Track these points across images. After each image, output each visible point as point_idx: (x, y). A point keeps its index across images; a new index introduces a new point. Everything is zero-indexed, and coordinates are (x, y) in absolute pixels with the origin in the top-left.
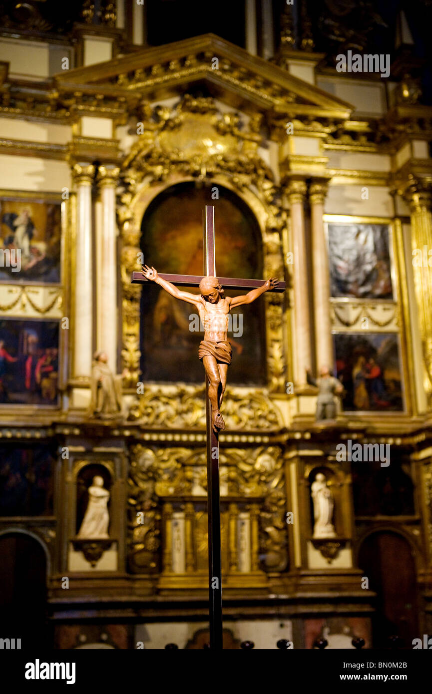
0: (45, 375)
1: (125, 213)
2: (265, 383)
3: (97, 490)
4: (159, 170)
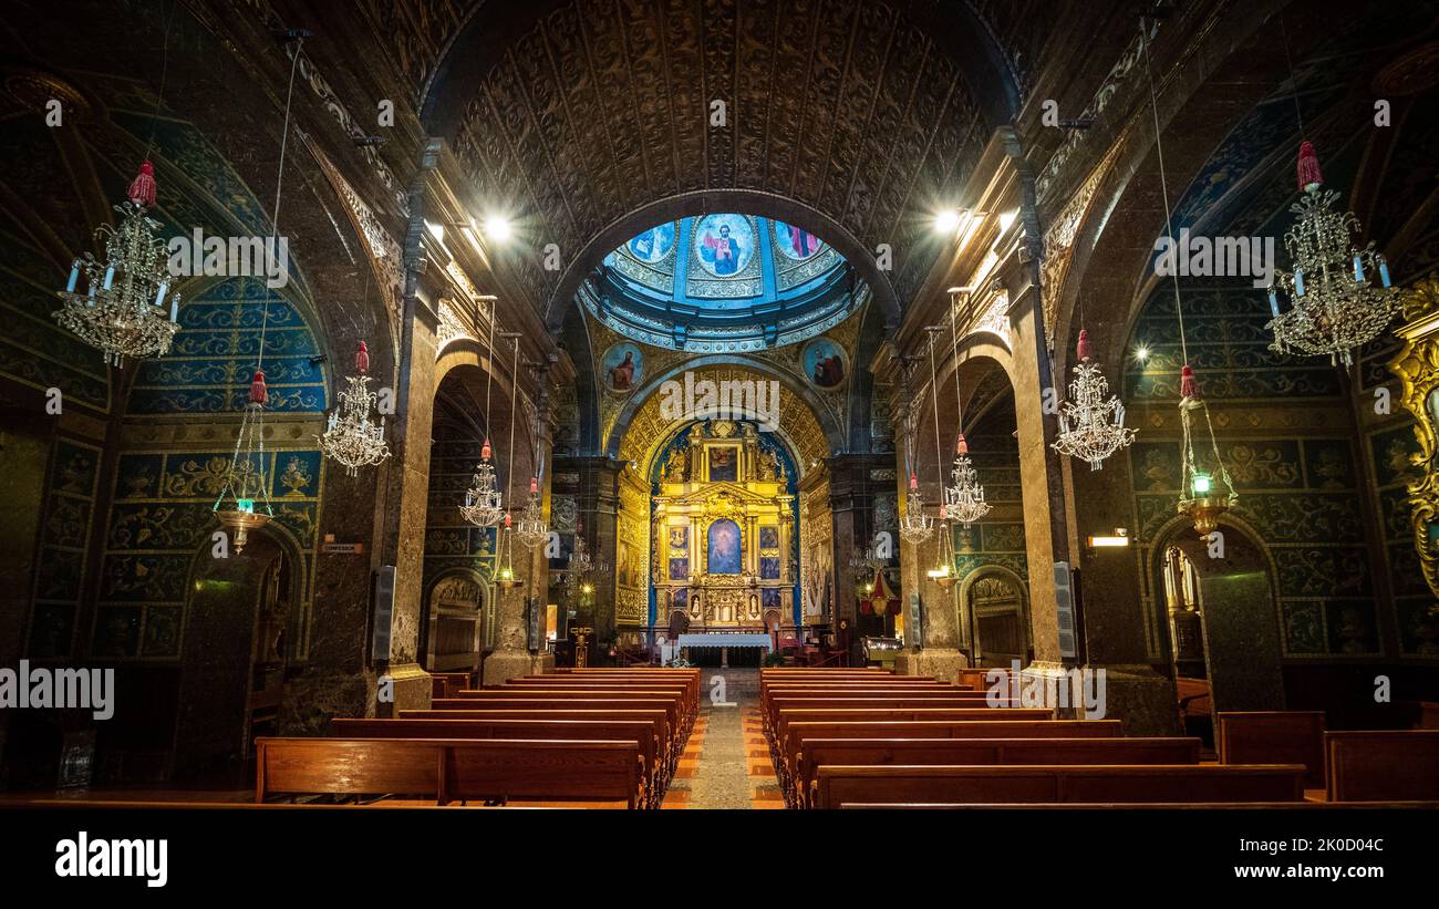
0: (684, 572)
1: (703, 529)
2: (741, 573)
4: (712, 517)
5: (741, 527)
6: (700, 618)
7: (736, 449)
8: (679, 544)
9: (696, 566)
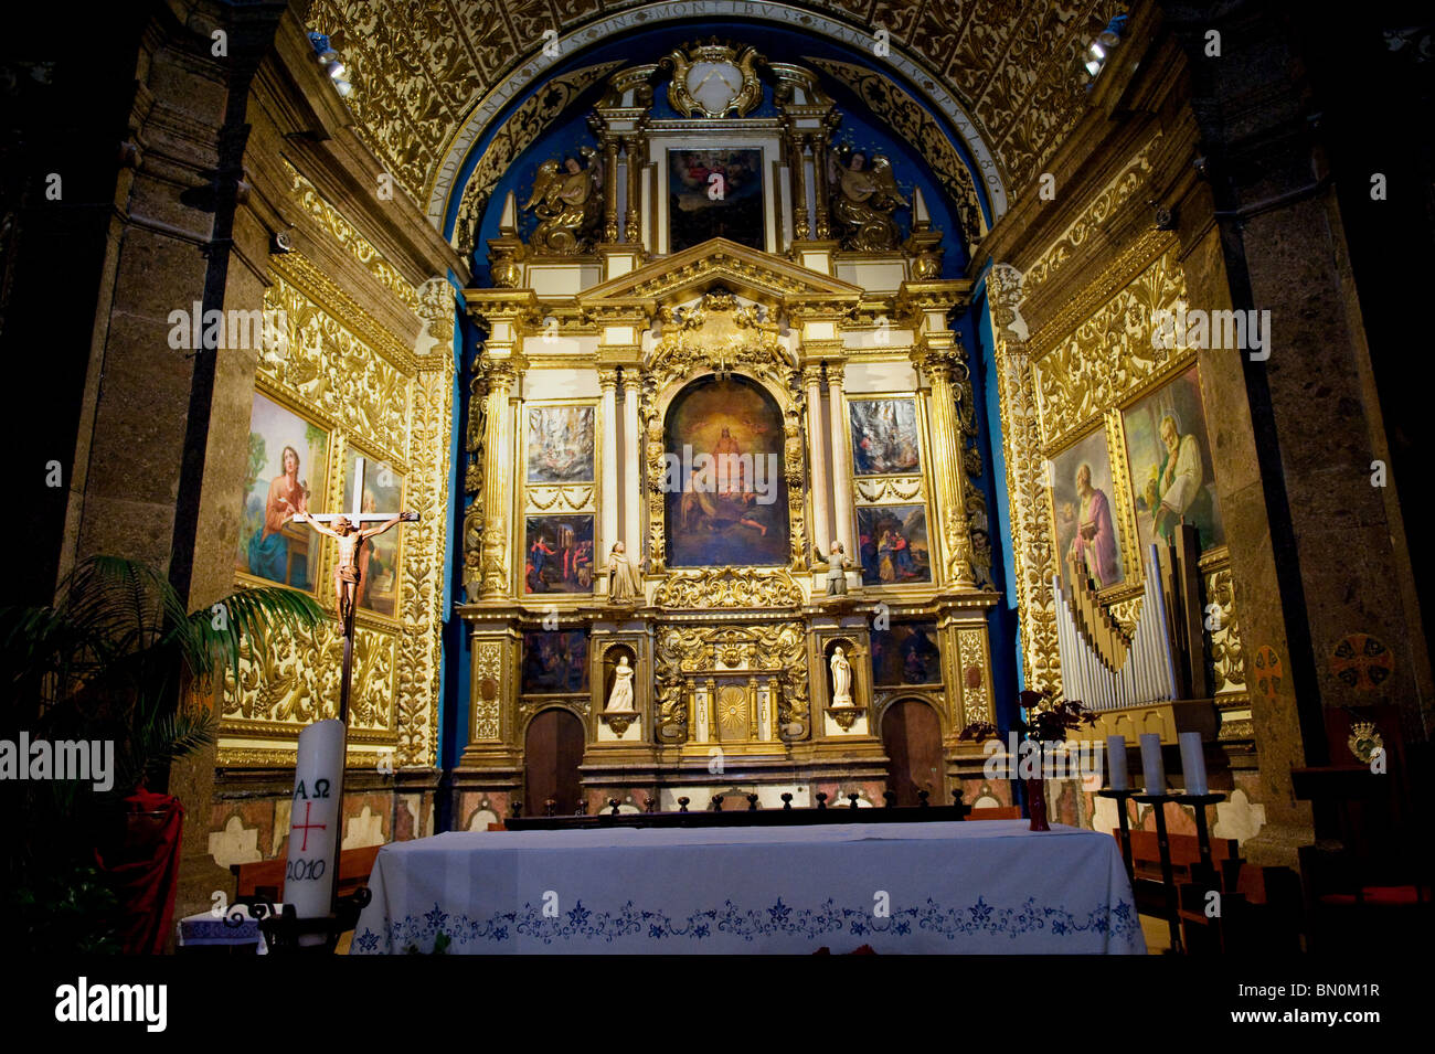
0: (581, 565)
1: (649, 410)
2: (789, 561)
3: (623, 668)
4: (679, 368)
5: (785, 402)
6: (634, 733)
7: (757, 155)
8: (562, 463)
9: (621, 536)
